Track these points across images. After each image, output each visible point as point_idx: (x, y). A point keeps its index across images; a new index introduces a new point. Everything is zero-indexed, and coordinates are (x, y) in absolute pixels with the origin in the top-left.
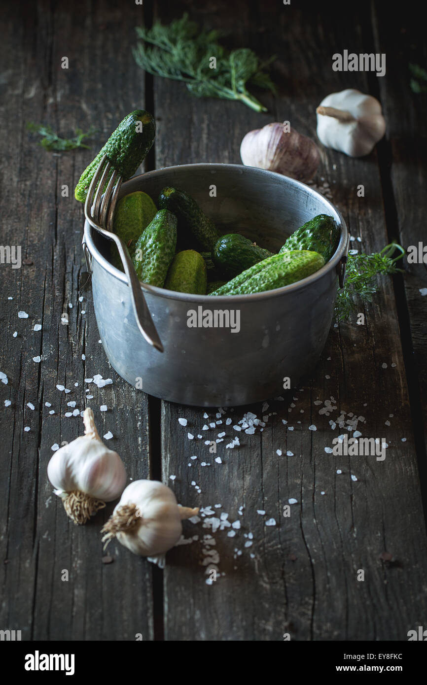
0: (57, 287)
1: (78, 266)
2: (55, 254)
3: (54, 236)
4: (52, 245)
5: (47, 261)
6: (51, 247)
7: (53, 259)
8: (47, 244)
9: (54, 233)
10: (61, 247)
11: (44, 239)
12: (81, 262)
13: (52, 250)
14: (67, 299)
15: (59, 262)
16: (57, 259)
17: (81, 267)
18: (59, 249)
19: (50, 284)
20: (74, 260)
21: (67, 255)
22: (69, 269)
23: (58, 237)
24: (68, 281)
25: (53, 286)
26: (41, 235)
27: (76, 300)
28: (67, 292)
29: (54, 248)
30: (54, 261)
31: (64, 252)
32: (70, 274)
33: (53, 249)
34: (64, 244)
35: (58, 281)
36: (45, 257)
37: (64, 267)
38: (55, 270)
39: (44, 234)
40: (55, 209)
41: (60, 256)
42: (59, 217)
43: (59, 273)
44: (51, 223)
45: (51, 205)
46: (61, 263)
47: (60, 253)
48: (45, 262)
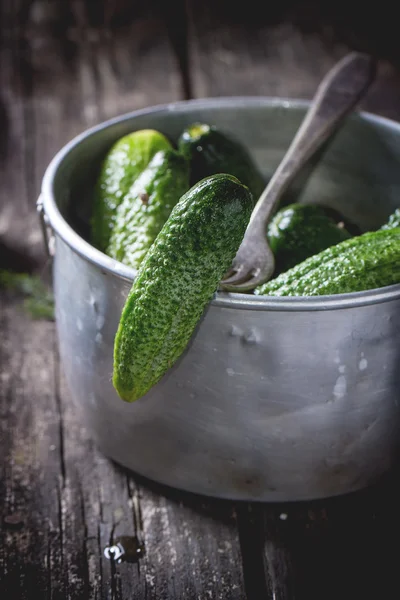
0: (73, 566)
1: (108, 525)
2: (63, 503)
3: (59, 471)
4: (57, 486)
5: (49, 516)
6: (55, 491)
7: (60, 514)
8: (47, 486)
9: (58, 464)
10: (75, 490)
11: (42, 476)
12: (114, 518)
13: (57, 497)
14: (92, 589)
15: (73, 518)
16: (69, 512)
17: (114, 526)
18: (71, 493)
20: (101, 513)
21: (86, 504)
22: (92, 532)
23: (68, 472)
24: (91, 554)
25: (65, 564)
26: (35, 470)
27: (110, 591)
28: (92, 575)
29: (61, 492)
30: (63, 517)
31: (79, 498)
32: (95, 541)
33: (58, 494)
34: (80, 485)
35: (73, 555)
36: (45, 511)
37: (83, 527)
38: (67, 535)
39: (41, 468)
40: (57, 421)
41: (74, 507)
42: (65, 436)
43: (73, 539)
44: (53, 447)
45: (49, 414)
46: (76, 521)
47: (74, 502)
48: (47, 519)
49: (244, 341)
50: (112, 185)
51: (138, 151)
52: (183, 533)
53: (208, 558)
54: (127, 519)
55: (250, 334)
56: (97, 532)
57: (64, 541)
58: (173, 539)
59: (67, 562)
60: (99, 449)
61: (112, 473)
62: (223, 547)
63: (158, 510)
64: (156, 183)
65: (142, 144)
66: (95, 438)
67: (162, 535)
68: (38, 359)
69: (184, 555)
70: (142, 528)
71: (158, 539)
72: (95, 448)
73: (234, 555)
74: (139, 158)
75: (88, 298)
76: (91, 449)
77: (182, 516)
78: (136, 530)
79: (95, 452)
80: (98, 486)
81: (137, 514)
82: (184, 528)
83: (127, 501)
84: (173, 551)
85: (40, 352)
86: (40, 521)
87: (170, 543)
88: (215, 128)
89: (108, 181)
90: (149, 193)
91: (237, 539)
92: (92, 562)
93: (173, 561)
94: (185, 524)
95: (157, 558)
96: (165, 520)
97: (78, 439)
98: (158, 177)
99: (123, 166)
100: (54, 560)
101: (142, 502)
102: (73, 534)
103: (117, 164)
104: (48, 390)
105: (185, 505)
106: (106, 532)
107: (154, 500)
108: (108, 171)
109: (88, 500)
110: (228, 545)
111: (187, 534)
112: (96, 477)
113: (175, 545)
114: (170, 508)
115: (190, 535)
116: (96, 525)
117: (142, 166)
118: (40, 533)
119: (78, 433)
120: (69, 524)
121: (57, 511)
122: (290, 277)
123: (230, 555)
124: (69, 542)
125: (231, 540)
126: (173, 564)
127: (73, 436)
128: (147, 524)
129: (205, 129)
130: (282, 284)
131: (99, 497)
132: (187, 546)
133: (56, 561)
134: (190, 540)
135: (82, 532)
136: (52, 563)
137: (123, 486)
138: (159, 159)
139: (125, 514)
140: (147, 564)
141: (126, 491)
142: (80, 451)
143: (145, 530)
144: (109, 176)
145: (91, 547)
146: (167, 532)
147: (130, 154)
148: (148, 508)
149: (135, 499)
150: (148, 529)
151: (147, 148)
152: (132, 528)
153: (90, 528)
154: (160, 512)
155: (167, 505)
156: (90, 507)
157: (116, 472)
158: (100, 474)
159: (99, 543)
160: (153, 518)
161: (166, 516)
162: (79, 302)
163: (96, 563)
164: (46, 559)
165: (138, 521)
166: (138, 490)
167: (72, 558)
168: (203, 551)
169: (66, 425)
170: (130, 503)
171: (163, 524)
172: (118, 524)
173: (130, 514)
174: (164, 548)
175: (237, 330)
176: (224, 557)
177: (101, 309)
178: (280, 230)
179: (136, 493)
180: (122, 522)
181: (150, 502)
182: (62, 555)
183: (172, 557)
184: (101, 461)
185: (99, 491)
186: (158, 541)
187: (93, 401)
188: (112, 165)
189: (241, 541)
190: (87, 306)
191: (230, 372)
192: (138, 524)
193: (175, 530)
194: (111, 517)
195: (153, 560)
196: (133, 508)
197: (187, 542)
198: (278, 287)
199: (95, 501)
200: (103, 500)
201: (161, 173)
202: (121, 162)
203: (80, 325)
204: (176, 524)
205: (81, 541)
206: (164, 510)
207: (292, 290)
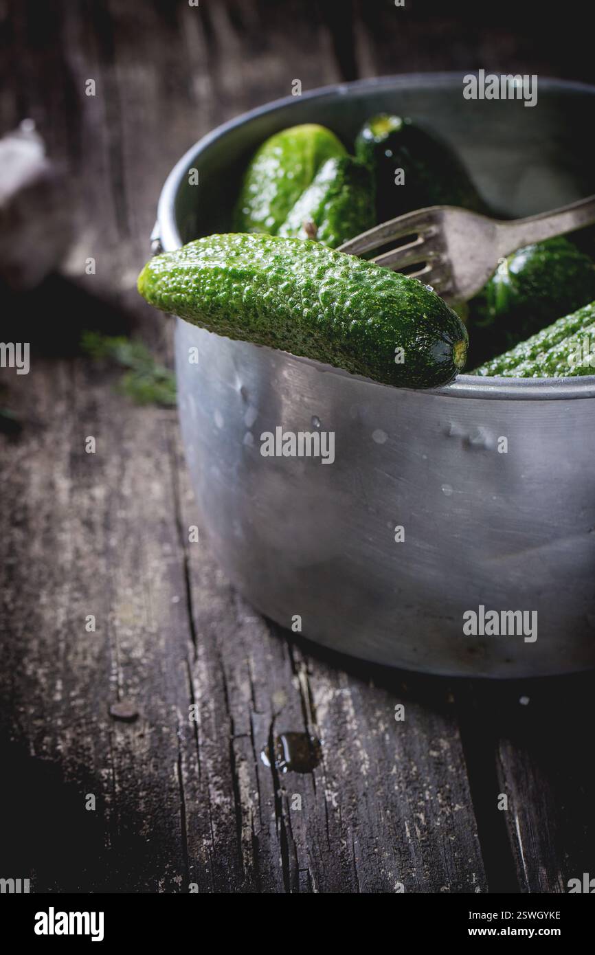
0: (216, 779)
1: (264, 716)
2: (196, 683)
3: (188, 635)
4: (186, 659)
5: (176, 704)
6: (183, 665)
7: (192, 700)
8: (170, 659)
9: (186, 625)
10: (212, 664)
11: (162, 643)
12: (272, 705)
13: (186, 674)
14: (246, 813)
15: (212, 706)
16: (206, 698)
17: (274, 718)
18: (208, 668)
19: (192, 771)
20: (253, 699)
21: (230, 684)
22: (242, 728)
23: (200, 636)
24: (242, 760)
25: (204, 776)
26: (151, 634)
27: (274, 815)
28: (245, 791)
29: (192, 667)
31: (220, 675)
32: (247, 741)
33: (189, 669)
34: (219, 655)
35: (216, 761)
36: (170, 696)
37: (227, 719)
38: (204, 731)
39: (160, 630)
40: (180, 559)
41: (212, 689)
42: (193, 580)
43: (215, 737)
44: (176, 599)
45: (167, 548)
46: (216, 710)
47: (213, 683)
48: (173, 708)
49: (467, 444)
50: (259, 209)
51: (296, 157)
52: (377, 728)
53: (416, 764)
54: (291, 707)
55: (477, 434)
56: (248, 727)
57: (200, 742)
58: (361, 736)
59: (206, 773)
60: (245, 601)
61: (266, 638)
62: (437, 748)
63: (338, 692)
64: (328, 207)
65: (302, 145)
66: (240, 586)
67: (347, 731)
68: (146, 465)
69: (380, 760)
70: (314, 720)
71: (340, 737)
72: (237, 598)
73: (453, 760)
74: (299, 168)
75: (232, 380)
76: (233, 602)
77: (374, 701)
78: (306, 723)
79: (239, 606)
80: (248, 657)
81: (307, 700)
82: (379, 719)
83: (291, 679)
84: (363, 754)
85: (148, 454)
86: (163, 711)
87: (358, 743)
88: (409, 121)
89: (253, 203)
90: (318, 223)
91: (457, 736)
92: (243, 771)
93: (364, 769)
94: (378, 713)
95: (340, 765)
96: (349, 707)
97: (212, 586)
98: (329, 197)
99: (275, 180)
100: (187, 769)
101: (313, 680)
102: (214, 729)
103: (266, 177)
104: (162, 512)
105: (377, 686)
106: (262, 727)
107: (329, 677)
108: (253, 188)
109: (232, 678)
110: (445, 744)
111: (382, 728)
112: (242, 643)
113: (367, 746)
114: (355, 689)
115: (386, 730)
116: (247, 715)
117: (304, 181)
118: (165, 730)
119: (212, 577)
120: (207, 715)
121: (189, 696)
122: (534, 348)
123: (449, 759)
124: (208, 742)
125: (448, 737)
126: (365, 773)
127: (204, 581)
128: (321, 714)
129: (395, 123)
130: (522, 359)
131: (249, 674)
132: (383, 746)
133: (192, 772)
134: (387, 737)
135: (227, 726)
136: (185, 774)
137: (284, 658)
138: (329, 171)
139: (290, 699)
140: (325, 774)
141: (288, 664)
142: (217, 603)
143: (320, 723)
144: (255, 195)
145: (241, 750)
146: (352, 726)
147: (284, 162)
148: (323, 689)
149: (302, 676)
150: (325, 722)
151: (309, 152)
152: (301, 720)
153: (237, 720)
154: (340, 695)
155: (350, 685)
156: (235, 688)
157: (271, 635)
158: (249, 638)
159: (253, 743)
160: (330, 704)
161: (350, 702)
162: (217, 387)
163: (249, 774)
164: (176, 769)
165: (308, 709)
166: (307, 664)
167: (214, 767)
168: (408, 755)
169: (193, 564)
170: (295, 682)
171: (347, 713)
172: (279, 713)
173: (297, 699)
174: (350, 750)
175: (457, 428)
176: (439, 764)
177: (252, 397)
178: (511, 275)
179: (303, 667)
180: (284, 712)
181: (325, 681)
182: (199, 762)
183: (362, 763)
184: (249, 620)
185: (248, 664)
186: (340, 740)
187: (238, 532)
188: (259, 178)
189: (463, 739)
190: (231, 392)
191: (447, 489)
192: (309, 715)
193: (364, 722)
194: (268, 704)
195: (335, 768)
196: (301, 690)
197: (383, 739)
198: (516, 364)
199: (243, 680)
200: (254, 678)
201: (334, 191)
202: (271, 174)
203: (219, 421)
204: (365, 713)
205: (227, 742)
206: (347, 692)
207: (537, 369)
